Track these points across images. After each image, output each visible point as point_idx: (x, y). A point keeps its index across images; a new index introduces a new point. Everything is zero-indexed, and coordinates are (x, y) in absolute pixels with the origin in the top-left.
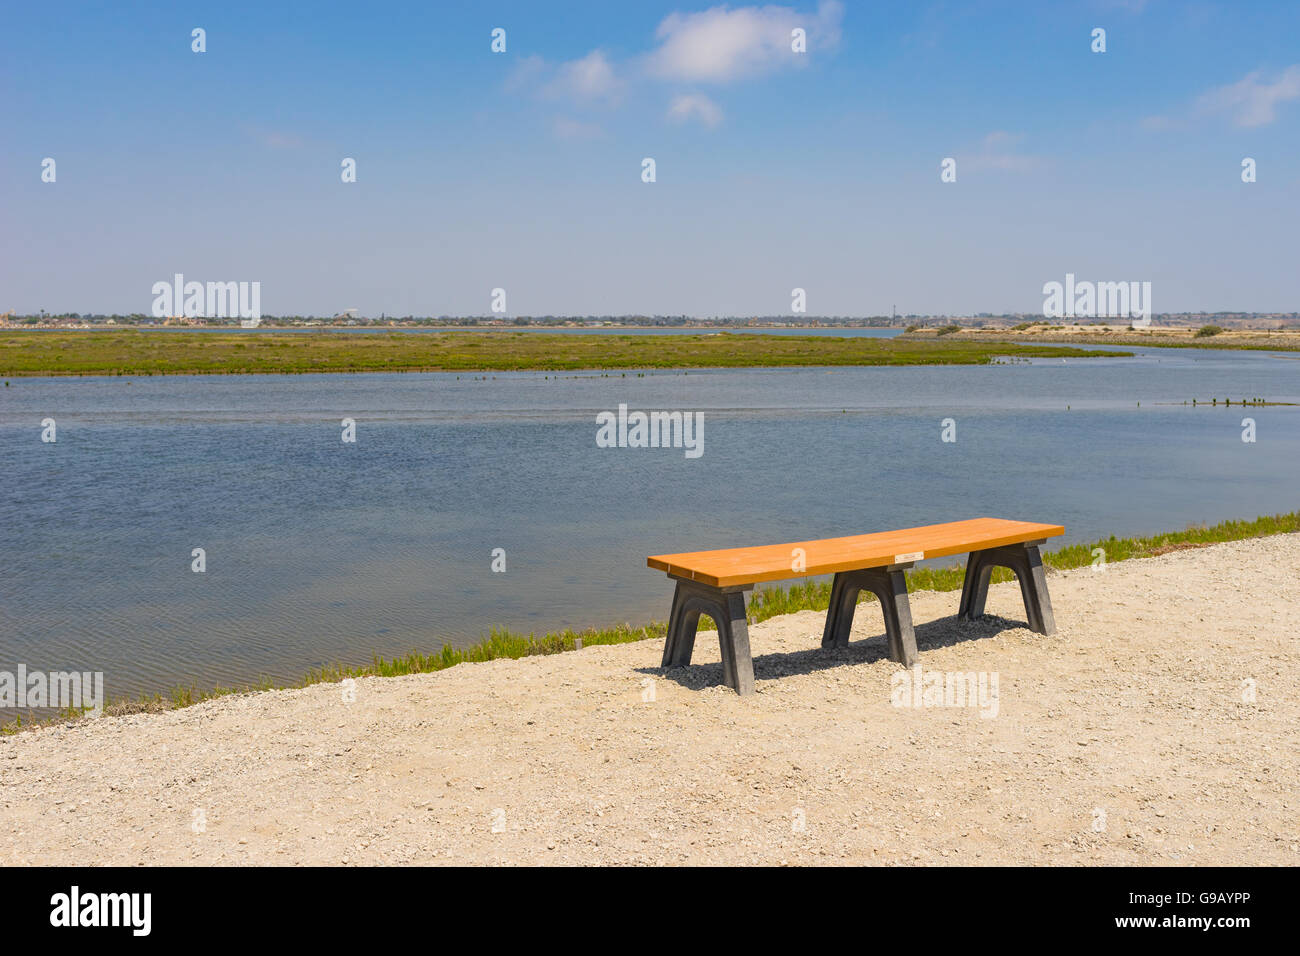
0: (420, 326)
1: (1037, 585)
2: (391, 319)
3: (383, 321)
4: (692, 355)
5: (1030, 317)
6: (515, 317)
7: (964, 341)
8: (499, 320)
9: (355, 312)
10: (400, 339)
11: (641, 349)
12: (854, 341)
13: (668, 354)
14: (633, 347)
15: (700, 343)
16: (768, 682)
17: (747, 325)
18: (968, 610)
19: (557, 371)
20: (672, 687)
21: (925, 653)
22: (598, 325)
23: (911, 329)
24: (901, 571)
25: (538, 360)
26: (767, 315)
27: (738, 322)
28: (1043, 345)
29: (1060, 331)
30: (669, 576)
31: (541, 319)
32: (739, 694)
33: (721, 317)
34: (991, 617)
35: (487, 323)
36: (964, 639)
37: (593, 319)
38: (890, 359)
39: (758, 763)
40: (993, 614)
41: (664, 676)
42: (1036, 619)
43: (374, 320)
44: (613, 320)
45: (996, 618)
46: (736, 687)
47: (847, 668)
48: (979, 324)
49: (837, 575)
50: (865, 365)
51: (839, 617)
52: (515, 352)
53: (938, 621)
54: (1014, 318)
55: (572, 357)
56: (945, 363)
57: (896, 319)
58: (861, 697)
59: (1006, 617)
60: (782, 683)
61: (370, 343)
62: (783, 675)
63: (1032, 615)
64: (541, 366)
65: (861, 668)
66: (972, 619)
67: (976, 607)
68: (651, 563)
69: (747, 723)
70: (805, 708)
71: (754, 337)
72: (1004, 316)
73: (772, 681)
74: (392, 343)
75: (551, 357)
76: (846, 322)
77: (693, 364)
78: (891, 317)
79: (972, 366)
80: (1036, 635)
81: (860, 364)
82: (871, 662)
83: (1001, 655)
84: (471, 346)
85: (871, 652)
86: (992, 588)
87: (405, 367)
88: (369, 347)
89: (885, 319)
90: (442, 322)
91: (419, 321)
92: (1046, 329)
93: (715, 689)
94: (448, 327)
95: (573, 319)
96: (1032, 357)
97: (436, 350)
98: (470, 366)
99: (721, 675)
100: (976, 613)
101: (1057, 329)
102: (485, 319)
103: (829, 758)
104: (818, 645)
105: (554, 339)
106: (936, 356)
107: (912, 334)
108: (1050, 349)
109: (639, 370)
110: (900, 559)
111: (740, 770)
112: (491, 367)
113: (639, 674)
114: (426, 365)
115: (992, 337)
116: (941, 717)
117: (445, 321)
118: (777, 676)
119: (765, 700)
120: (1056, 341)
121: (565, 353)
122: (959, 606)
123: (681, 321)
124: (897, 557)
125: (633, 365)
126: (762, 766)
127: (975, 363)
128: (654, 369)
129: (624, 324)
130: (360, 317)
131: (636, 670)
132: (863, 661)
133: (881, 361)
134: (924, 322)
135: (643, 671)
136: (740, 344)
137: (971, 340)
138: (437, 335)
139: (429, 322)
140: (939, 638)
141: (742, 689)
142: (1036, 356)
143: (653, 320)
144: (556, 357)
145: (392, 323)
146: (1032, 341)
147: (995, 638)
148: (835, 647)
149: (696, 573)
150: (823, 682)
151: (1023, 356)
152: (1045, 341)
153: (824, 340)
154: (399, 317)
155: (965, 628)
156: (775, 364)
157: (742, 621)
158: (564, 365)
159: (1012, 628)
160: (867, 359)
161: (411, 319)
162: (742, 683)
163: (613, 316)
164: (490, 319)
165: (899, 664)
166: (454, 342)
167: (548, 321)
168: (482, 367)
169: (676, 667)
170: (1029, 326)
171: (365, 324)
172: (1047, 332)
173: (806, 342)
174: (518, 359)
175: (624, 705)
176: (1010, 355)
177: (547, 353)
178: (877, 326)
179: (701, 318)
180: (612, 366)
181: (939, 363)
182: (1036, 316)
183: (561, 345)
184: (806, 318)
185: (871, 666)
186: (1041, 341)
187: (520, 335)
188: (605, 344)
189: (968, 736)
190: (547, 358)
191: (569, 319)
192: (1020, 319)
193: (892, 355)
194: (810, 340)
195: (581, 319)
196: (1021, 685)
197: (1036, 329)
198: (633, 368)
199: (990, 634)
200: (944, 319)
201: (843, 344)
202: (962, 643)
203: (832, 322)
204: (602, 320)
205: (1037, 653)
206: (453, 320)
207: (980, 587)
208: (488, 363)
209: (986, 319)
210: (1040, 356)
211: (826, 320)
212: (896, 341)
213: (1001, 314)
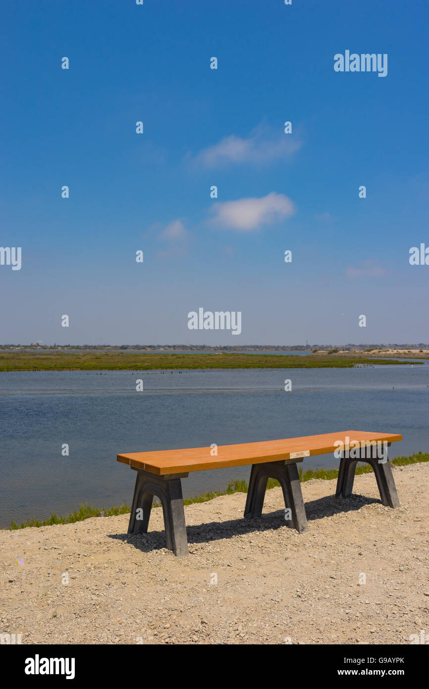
0: (73, 350)
1: (386, 474)
2: (59, 346)
3: (55, 347)
4: (206, 363)
5: (373, 346)
6: (121, 345)
7: (341, 357)
8: (113, 347)
9: (41, 343)
10: (61, 355)
11: (182, 360)
12: (287, 356)
13: (195, 362)
14: (178, 359)
15: (211, 357)
16: (199, 545)
17: (235, 350)
18: (342, 491)
19: (139, 370)
20: (129, 548)
21: (313, 521)
22: (162, 349)
23: (315, 351)
24: (295, 464)
25: (129, 365)
26: (245, 345)
27: (230, 348)
28: (379, 359)
29: (387, 352)
30: (132, 468)
31: (134, 346)
32: (176, 555)
33: (222, 346)
34: (356, 496)
35: (107, 348)
36: (339, 511)
37: (159, 347)
38: (305, 365)
39: (175, 617)
40: (358, 494)
41: (126, 541)
42: (386, 497)
43: (51, 346)
44: (169, 347)
45: (360, 496)
46: (174, 550)
47: (258, 533)
48: (348, 349)
49: (254, 465)
50: (293, 368)
51: (254, 497)
52: (118, 362)
53: (322, 499)
54: (365, 346)
55: (146, 364)
56: (332, 367)
57: (308, 347)
58: (266, 556)
59: (367, 496)
60: (210, 546)
61: (46, 357)
62: (212, 539)
63: (383, 494)
64: (131, 368)
65: (268, 533)
66: (344, 497)
67: (347, 489)
68: (120, 459)
69: (177, 579)
70: (223, 565)
71: (238, 355)
72: (360, 346)
73: (203, 544)
74: (57, 357)
75: (136, 363)
76: (284, 348)
77: (207, 367)
78: (305, 345)
79: (344, 368)
80: (386, 508)
81: (290, 367)
82: (275, 528)
83: (364, 522)
84: (97, 358)
85: (276, 521)
86: (357, 478)
87: (62, 368)
88: (45, 359)
89: (303, 347)
90: (85, 348)
91: (73, 347)
92: (380, 351)
93: (159, 551)
94: (87, 350)
95: (150, 347)
96: (374, 364)
97: (78, 360)
98: (95, 368)
99: (164, 541)
100: (347, 493)
101: (385, 351)
102: (106, 346)
103: (232, 611)
104: (241, 516)
105: (140, 356)
106: (328, 364)
107: (316, 354)
108: (383, 361)
109: (180, 370)
110: (293, 456)
111: (159, 623)
112: (105, 368)
113: (111, 540)
114: (73, 367)
115: (355, 355)
116: (322, 572)
117: (86, 347)
118: (207, 540)
119: (195, 559)
120: (385, 357)
121: (143, 362)
122: (336, 489)
123: (203, 347)
124: (291, 454)
125: (177, 367)
126: (177, 620)
127: (346, 367)
128: (188, 370)
129: (175, 349)
130: (44, 345)
131: (110, 536)
132: (270, 528)
133: (300, 366)
134: (322, 348)
135: (115, 537)
136: (231, 358)
137: (344, 356)
138: (81, 354)
139: (78, 347)
140: (323, 511)
141: (178, 551)
142: (376, 364)
143: (189, 347)
144: (139, 364)
145: (59, 348)
146: (374, 357)
147: (359, 511)
148: (252, 517)
149: (147, 465)
150: (240, 544)
151: (370, 364)
152: (380, 357)
153: (272, 356)
154: (63, 345)
155: (340, 504)
156: (247, 367)
157: (179, 500)
158: (142, 367)
159: (371, 503)
160: (294, 365)
161: (69, 346)
162: (178, 546)
163: (169, 345)
164: (108, 346)
165: (294, 530)
166: (89, 357)
167: (137, 347)
168: (101, 369)
169: (136, 534)
170: (372, 350)
171: (45, 349)
172: (381, 353)
173: (264, 357)
174: (120, 365)
175: (89, 565)
176: (363, 363)
177: (135, 362)
178: (298, 350)
179: (213, 346)
180: (167, 368)
181: (329, 367)
182: (375, 346)
183: (142, 358)
184: (264, 346)
185: (275, 531)
186: (378, 357)
187: (122, 353)
188: (164, 358)
189: (342, 589)
190: (134, 364)
191: (148, 347)
192: (368, 347)
193: (306, 363)
194: (266, 356)
195: (154, 347)
196: (379, 544)
197: (376, 351)
198: (177, 369)
199: (357, 507)
200: (331, 347)
201: (282, 358)
202: (338, 514)
203: (277, 348)
204: (164, 347)
205: (388, 520)
206: (90, 346)
207: (349, 476)
208: (104, 366)
209: (351, 347)
210: (378, 364)
211: (274, 347)
212: (307, 357)
213: (358, 344)
